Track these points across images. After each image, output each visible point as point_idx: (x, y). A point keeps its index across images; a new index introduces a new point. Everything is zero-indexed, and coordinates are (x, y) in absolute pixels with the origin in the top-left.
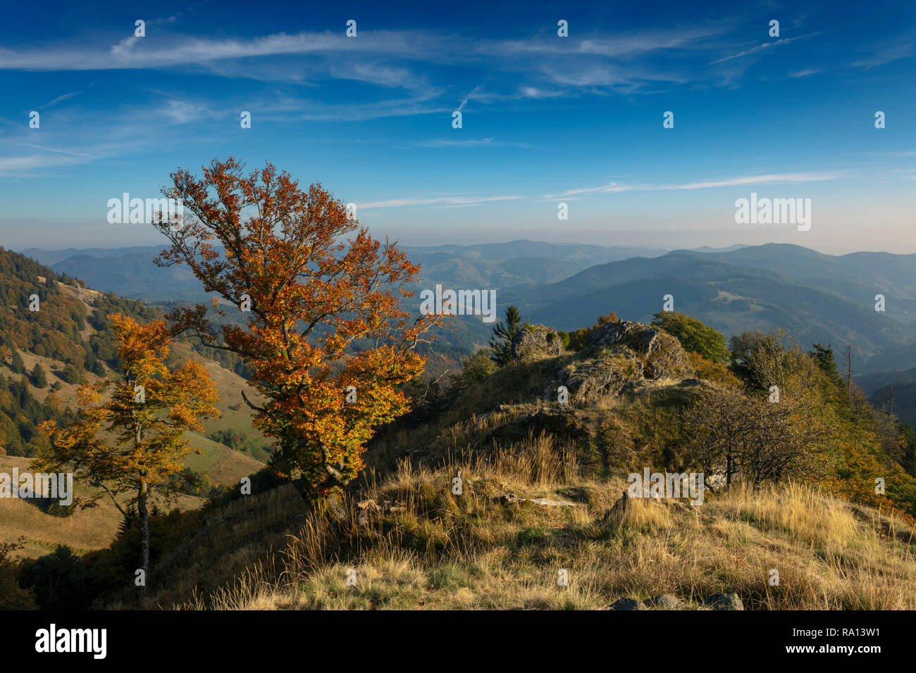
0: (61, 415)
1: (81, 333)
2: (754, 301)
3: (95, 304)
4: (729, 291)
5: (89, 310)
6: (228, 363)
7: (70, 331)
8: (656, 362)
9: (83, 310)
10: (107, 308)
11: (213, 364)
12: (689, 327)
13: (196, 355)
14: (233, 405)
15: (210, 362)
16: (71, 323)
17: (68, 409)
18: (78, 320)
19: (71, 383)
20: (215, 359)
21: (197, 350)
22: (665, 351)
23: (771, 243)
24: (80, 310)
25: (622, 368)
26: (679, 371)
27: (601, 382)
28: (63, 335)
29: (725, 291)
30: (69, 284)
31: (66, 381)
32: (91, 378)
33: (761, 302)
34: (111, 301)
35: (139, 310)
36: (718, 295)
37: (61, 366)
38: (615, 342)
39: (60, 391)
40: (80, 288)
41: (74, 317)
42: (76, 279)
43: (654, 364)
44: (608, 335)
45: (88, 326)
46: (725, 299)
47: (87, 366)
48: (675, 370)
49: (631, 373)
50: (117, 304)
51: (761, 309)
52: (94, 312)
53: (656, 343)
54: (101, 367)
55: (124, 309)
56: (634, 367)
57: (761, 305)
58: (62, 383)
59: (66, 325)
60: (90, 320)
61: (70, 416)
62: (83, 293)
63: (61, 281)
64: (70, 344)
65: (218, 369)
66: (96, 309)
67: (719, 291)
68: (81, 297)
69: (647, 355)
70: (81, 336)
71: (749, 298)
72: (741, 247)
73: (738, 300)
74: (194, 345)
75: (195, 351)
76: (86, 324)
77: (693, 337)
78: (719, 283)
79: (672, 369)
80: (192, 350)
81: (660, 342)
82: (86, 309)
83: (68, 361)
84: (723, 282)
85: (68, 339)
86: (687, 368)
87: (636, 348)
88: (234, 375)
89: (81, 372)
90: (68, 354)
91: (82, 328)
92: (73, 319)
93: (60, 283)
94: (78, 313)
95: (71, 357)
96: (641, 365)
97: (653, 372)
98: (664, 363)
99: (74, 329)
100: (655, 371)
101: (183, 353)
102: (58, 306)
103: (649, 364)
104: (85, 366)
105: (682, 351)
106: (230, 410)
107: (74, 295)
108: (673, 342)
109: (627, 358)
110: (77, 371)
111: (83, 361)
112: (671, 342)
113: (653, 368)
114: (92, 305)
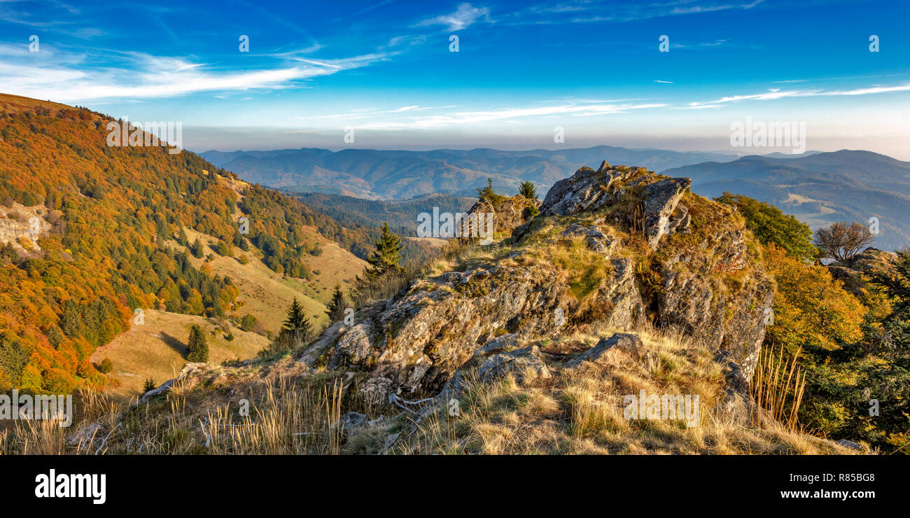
0: (211, 280)
1: (232, 215)
2: (826, 204)
3: (243, 193)
4: (800, 194)
5: (239, 198)
6: (345, 244)
7: (224, 213)
8: (677, 260)
9: (234, 197)
10: (252, 196)
11: (333, 245)
12: (761, 215)
13: (320, 237)
14: (347, 279)
15: (331, 243)
16: (224, 207)
17: (217, 276)
18: (230, 205)
19: (223, 256)
20: (335, 241)
21: (321, 233)
22: (702, 235)
23: (845, 150)
24: (232, 198)
25: (566, 273)
26: (736, 285)
27: (495, 312)
28: (218, 217)
29: (796, 194)
30: (226, 177)
31: (218, 253)
32: (237, 252)
33: (832, 205)
34: (256, 191)
35: (277, 199)
36: (788, 197)
37: (216, 241)
38: (581, 210)
39: (213, 261)
40: (233, 180)
41: (227, 202)
42: (231, 173)
43: (669, 264)
44: (570, 194)
45: (237, 210)
46: (795, 201)
47: (235, 242)
48: (725, 282)
49: (590, 288)
50: (261, 193)
51: (832, 211)
52: (243, 199)
53: (679, 213)
54: (245, 244)
55: (265, 198)
56: (601, 272)
57: (832, 208)
58: (215, 254)
59: (221, 209)
60: (239, 205)
61: (218, 282)
62: (235, 184)
63: (220, 174)
64: (223, 225)
65: (337, 249)
66: (244, 197)
67: (790, 194)
68: (234, 187)
69: (654, 242)
70: (231, 218)
71: (820, 201)
72: (813, 153)
73: (809, 203)
74: (319, 228)
75: (320, 233)
76: (236, 208)
77: (765, 228)
78: (790, 186)
79: (719, 281)
80: (317, 232)
81: (692, 212)
82: (236, 197)
83: (221, 238)
84: (794, 186)
85: (221, 220)
86: (757, 276)
87: (626, 224)
88: (349, 254)
89: (230, 247)
90: (221, 232)
91: (233, 212)
92: (226, 204)
93: (219, 176)
94: (231, 200)
95: (224, 234)
96: (622, 268)
97: (664, 284)
98: (698, 263)
99: (227, 212)
100: (671, 282)
101: (310, 234)
102: (215, 193)
103: (656, 265)
104: (233, 242)
105: (747, 237)
106: (344, 283)
107: (228, 185)
108: (727, 215)
109: (590, 245)
110: (226, 246)
111: (232, 238)
112: (721, 213)
113: (665, 275)
114: (241, 194)
